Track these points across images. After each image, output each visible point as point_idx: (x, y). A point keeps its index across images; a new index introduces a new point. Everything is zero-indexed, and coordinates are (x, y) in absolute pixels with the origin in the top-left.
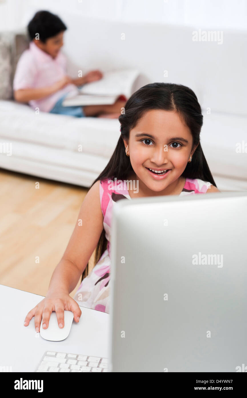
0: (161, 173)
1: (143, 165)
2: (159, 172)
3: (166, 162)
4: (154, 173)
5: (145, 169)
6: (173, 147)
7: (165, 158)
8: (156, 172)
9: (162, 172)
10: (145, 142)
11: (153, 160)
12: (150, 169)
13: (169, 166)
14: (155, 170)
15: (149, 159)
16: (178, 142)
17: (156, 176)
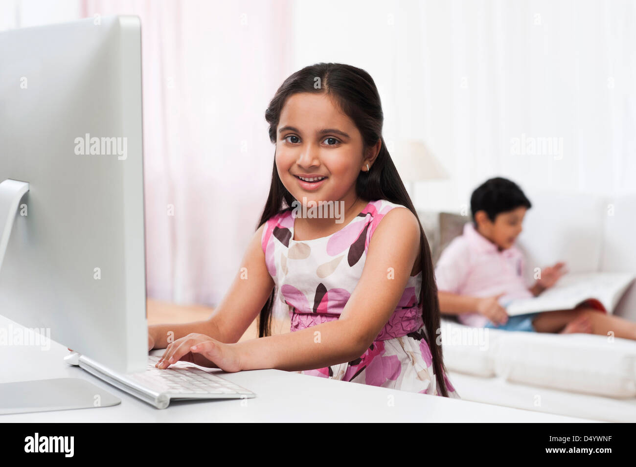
0: (314, 181)
1: (289, 170)
2: (311, 180)
3: (316, 163)
4: (305, 181)
5: (294, 177)
6: (330, 144)
7: (314, 159)
8: (307, 180)
9: (316, 179)
10: (291, 140)
11: (298, 162)
12: (300, 178)
13: (323, 171)
14: (305, 178)
15: (294, 162)
16: (336, 138)
17: (306, 185)
